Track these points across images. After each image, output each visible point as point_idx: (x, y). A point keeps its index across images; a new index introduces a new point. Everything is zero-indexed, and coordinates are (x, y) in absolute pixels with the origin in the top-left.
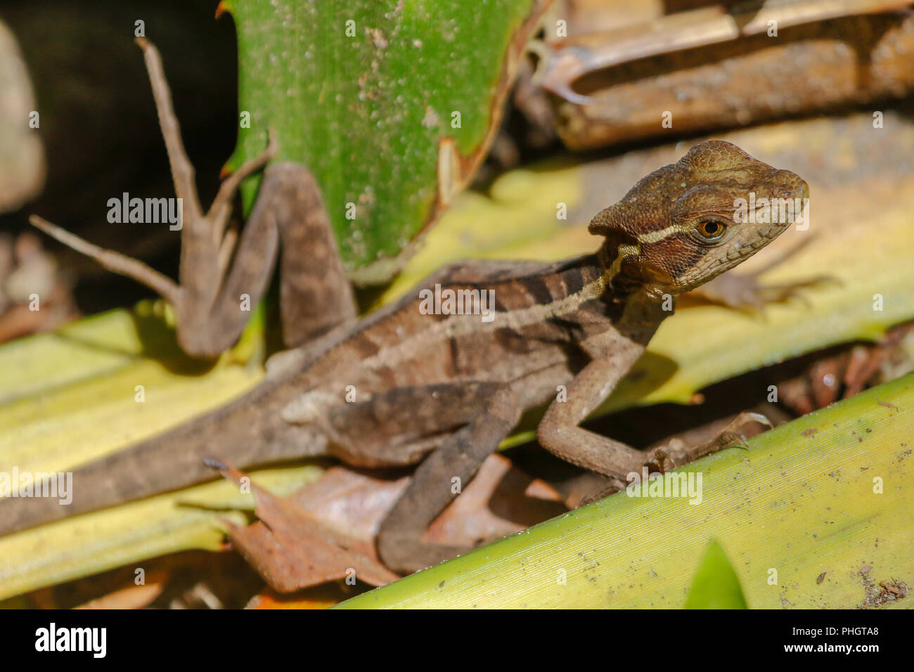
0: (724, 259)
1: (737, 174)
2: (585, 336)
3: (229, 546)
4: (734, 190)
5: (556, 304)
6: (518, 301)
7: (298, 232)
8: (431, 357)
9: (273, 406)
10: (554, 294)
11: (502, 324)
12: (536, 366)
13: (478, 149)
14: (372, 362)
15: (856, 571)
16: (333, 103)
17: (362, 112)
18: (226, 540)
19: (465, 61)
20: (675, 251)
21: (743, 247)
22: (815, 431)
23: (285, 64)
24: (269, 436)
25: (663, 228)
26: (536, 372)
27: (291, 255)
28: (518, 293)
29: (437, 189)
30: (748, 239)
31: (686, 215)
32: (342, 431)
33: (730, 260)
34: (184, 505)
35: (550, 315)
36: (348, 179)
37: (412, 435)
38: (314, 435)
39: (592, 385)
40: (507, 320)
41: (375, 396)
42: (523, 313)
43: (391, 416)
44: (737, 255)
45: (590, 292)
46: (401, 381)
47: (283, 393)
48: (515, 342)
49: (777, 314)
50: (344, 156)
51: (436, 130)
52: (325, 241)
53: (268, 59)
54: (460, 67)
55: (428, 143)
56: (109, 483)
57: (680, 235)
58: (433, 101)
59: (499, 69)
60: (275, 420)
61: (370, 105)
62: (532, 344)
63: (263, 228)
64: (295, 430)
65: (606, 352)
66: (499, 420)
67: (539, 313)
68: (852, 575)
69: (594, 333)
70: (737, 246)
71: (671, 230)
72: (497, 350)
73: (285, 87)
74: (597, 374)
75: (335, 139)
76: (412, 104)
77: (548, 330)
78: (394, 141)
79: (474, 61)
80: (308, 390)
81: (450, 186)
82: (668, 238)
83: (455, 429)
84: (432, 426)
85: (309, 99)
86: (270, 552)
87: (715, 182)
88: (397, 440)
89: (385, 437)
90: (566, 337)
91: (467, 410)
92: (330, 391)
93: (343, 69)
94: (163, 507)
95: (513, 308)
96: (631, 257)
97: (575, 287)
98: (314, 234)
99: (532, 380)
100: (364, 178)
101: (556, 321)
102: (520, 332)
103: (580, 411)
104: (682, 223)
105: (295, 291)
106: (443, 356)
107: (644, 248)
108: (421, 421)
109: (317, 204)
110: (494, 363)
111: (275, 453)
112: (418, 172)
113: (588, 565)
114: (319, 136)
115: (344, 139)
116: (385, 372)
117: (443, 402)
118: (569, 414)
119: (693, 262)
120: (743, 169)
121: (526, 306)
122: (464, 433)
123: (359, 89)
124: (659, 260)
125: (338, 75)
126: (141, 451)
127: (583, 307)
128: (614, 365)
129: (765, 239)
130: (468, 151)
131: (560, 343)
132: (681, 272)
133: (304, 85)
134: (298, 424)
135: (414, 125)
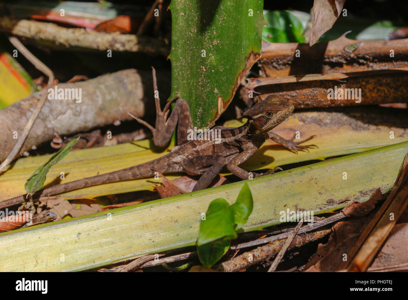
0: (273, 123)
1: (277, 102)
2: (242, 144)
3: (156, 191)
4: (275, 106)
5: (237, 136)
6: (228, 136)
7: (182, 116)
8: (209, 149)
9: (171, 158)
10: (236, 134)
11: (225, 141)
12: (232, 153)
13: (229, 101)
14: (194, 149)
15: (294, 205)
16: (194, 85)
17: (200, 88)
18: (155, 189)
19: (225, 77)
20: (260, 121)
21: (278, 120)
22: (291, 172)
23: (183, 74)
24: (169, 165)
25: (258, 115)
26: (232, 154)
27: (180, 122)
28: (228, 133)
29: (217, 110)
30: (279, 118)
31: (263, 111)
32: (186, 165)
33: (275, 124)
34: (148, 181)
35: (235, 139)
36: (197, 105)
37: (201, 167)
38: (180, 166)
39: (242, 156)
40: (226, 140)
41: (194, 157)
42: (229, 139)
43: (196, 162)
44: (276, 122)
45: (244, 133)
46: (201, 154)
47: (173, 155)
48: (227, 146)
49: (300, 153)
50: (196, 99)
51: (217, 94)
52: (189, 119)
53: (179, 73)
54: (224, 79)
55: (215, 97)
56: (130, 173)
57: (262, 116)
58: (217, 87)
59: (235, 81)
60: (171, 161)
61: (202, 86)
62: (231, 147)
63: (174, 115)
64: (176, 165)
65: (247, 149)
66: (220, 164)
67: (233, 138)
68: (293, 206)
69: (244, 144)
70: (276, 120)
71: (260, 115)
72: (223, 148)
73: (183, 80)
74: (244, 154)
75: (194, 95)
76: (211, 87)
77: (234, 142)
78: (207, 96)
79: (227, 78)
80: (179, 155)
81: (221, 110)
82: (259, 117)
83: (210, 166)
84: (205, 165)
85: (188, 84)
86: (163, 192)
87: (272, 104)
88: (197, 168)
89: (195, 167)
90: (238, 145)
91: (213, 161)
92: (185, 155)
93: (196, 76)
94: (144, 181)
95: (227, 137)
96: (252, 123)
97: (240, 132)
98: (186, 117)
99: (232, 156)
100: (200, 105)
101: (236, 141)
102: (228, 143)
103: (238, 162)
104: (262, 113)
105: (180, 130)
106: (211, 149)
107: (254, 120)
108: (202, 163)
109: (187, 110)
110: (223, 151)
111: (171, 170)
112: (212, 105)
113: (228, 195)
114: (190, 93)
115: (196, 95)
116: (197, 152)
117: (208, 159)
118: (235, 162)
119: (265, 123)
120: (279, 101)
121: (230, 137)
122: (212, 167)
123: (200, 82)
124: (257, 123)
125: (195, 78)
126: (139, 167)
127: (242, 137)
128: (248, 152)
129: (283, 118)
130: (225, 101)
131: (237, 147)
132: (263, 126)
133: (187, 80)
134: (176, 163)
135: (212, 92)
